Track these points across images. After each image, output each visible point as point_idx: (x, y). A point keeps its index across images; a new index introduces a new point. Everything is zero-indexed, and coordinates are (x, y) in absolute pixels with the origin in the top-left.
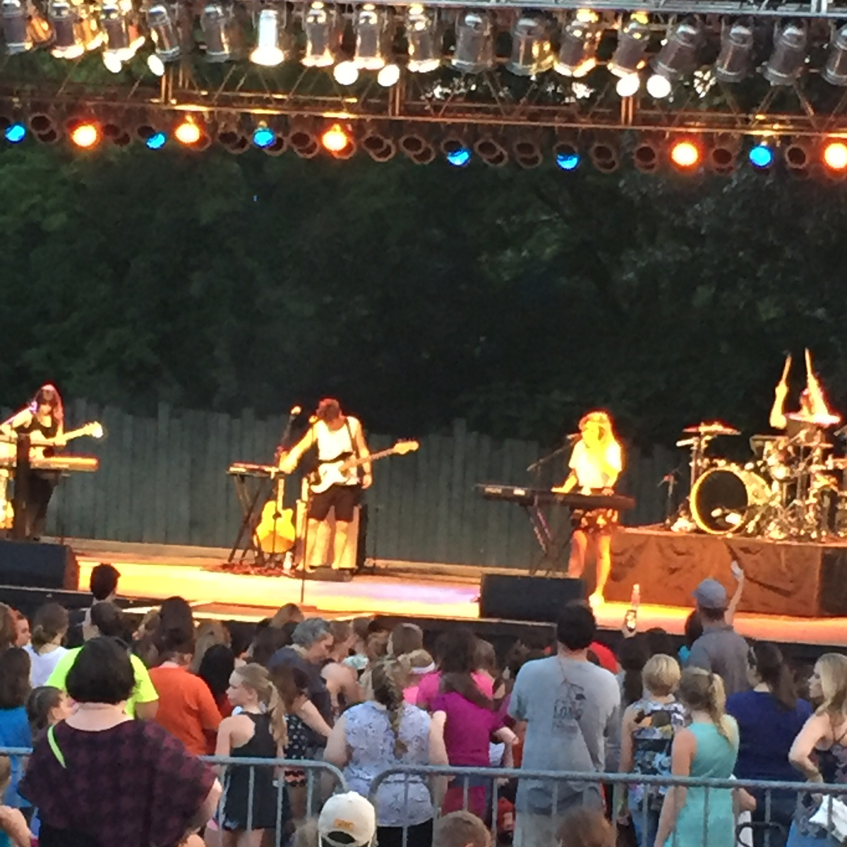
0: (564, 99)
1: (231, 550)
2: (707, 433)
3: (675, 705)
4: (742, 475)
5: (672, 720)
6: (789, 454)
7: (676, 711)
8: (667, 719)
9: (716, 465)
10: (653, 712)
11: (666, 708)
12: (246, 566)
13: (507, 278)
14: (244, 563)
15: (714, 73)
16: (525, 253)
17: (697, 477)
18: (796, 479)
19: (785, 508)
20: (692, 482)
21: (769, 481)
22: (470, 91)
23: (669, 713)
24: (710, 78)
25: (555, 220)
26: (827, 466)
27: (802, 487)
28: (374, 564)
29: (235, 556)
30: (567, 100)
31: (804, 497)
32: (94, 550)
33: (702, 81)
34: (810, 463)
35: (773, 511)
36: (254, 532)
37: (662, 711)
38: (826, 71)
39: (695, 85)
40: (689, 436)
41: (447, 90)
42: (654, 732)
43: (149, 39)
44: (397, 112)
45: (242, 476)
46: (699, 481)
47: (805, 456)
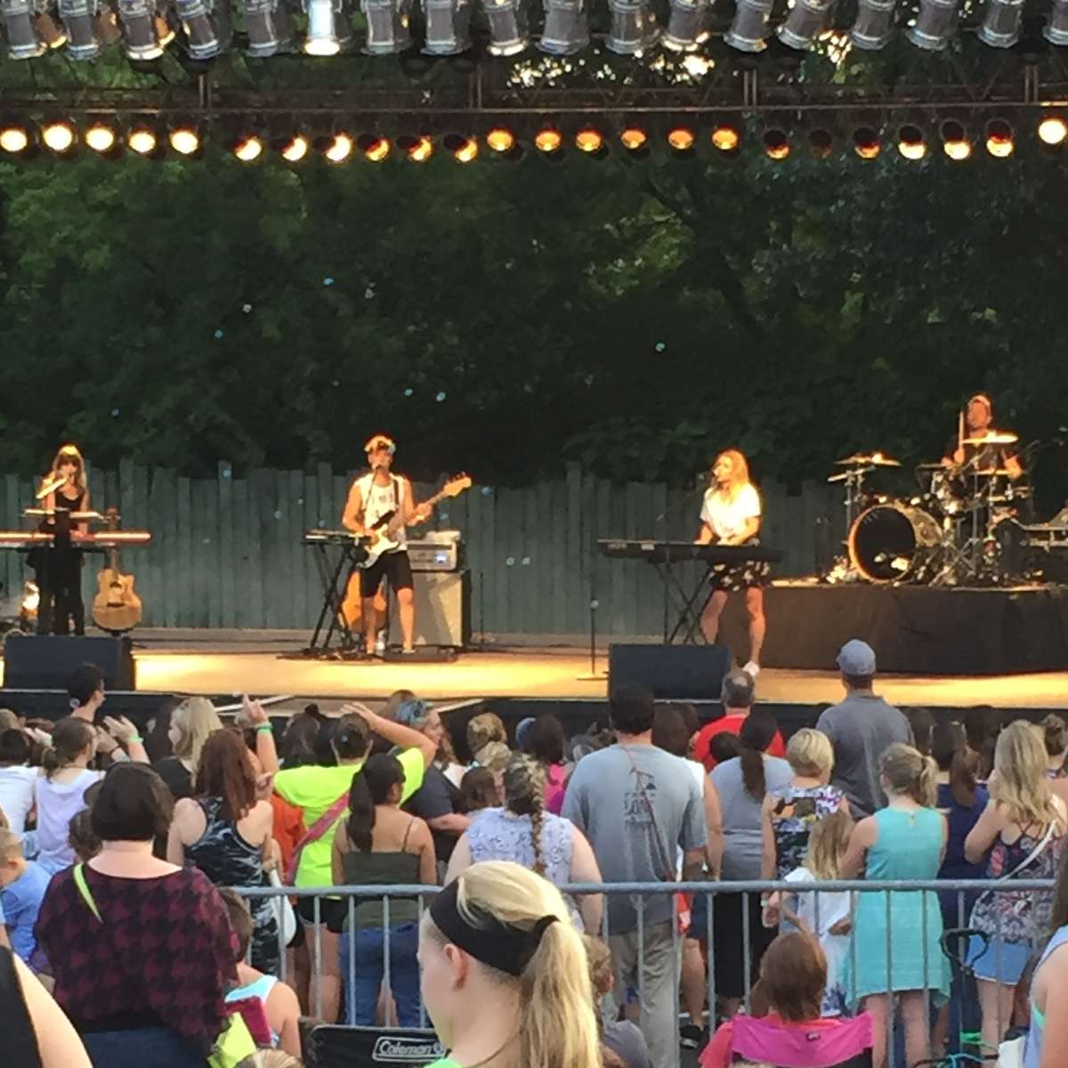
0: (674, 77)
1: (312, 632)
2: (863, 466)
3: (821, 790)
4: (908, 512)
5: (817, 808)
6: (961, 484)
7: (822, 797)
8: (810, 808)
9: (877, 502)
10: (796, 800)
11: (809, 795)
12: (333, 650)
13: (619, 292)
14: (330, 646)
15: (852, 38)
16: (638, 262)
17: (854, 517)
18: (970, 513)
19: (959, 548)
20: (849, 522)
21: (940, 517)
22: (564, 73)
23: (812, 800)
24: (847, 43)
25: (672, 220)
26: (1007, 497)
27: (978, 523)
28: (483, 640)
29: (319, 638)
30: (679, 78)
31: (982, 534)
32: (150, 640)
33: (837, 47)
34: (986, 493)
35: (946, 553)
36: (340, 610)
37: (805, 798)
38: (982, 29)
39: (830, 53)
40: (843, 469)
41: (537, 74)
42: (797, 824)
43: (181, 33)
44: (480, 104)
45: (321, 543)
46: (857, 522)
47: (980, 487)
